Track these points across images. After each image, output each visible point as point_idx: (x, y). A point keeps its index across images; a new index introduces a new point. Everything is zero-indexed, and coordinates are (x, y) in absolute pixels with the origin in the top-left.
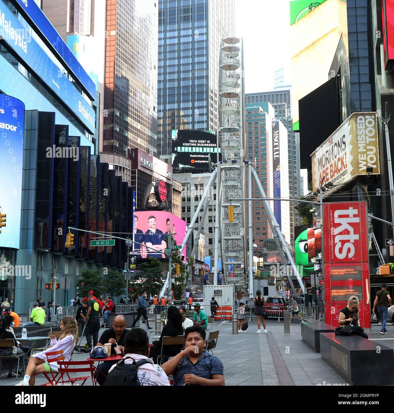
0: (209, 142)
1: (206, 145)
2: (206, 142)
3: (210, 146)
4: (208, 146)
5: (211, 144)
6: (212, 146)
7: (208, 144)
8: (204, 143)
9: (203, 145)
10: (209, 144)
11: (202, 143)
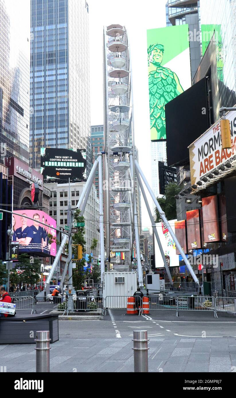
0: (71, 158)
1: (69, 160)
2: (69, 158)
3: (72, 161)
4: (70, 161)
5: (73, 160)
6: (73, 161)
7: (70, 160)
8: (67, 159)
9: (66, 161)
10: (72, 160)
11: (66, 159)
